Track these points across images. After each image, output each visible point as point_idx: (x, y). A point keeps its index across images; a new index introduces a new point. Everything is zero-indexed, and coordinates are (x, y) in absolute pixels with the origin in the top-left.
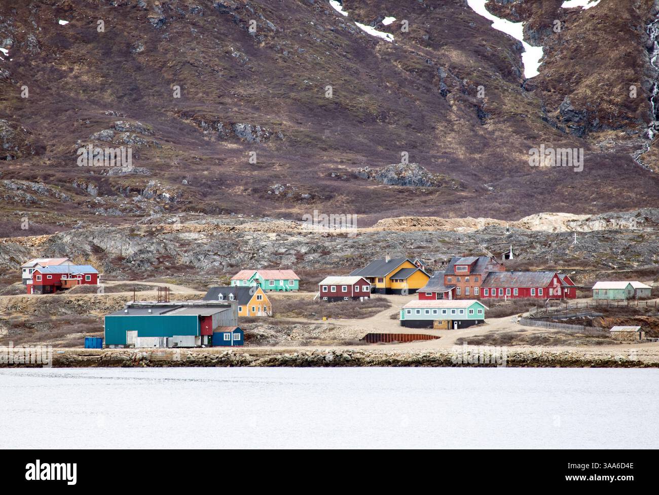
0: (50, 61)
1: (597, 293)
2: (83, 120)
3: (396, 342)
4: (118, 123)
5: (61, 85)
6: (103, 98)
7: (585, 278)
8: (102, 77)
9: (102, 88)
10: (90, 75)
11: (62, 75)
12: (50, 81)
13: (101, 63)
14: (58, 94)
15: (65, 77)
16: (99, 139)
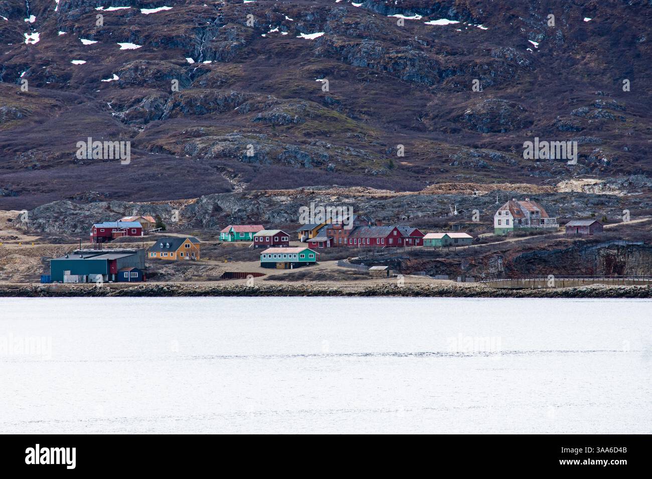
0: (569, 51)
1: (425, 242)
2: (572, 99)
3: (242, 278)
4: (597, 101)
5: (572, 70)
6: (603, 81)
7: (479, 230)
8: (606, 63)
9: (603, 73)
10: (596, 62)
11: (575, 62)
12: (563, 67)
13: (608, 52)
14: (566, 79)
15: (577, 64)
16: (575, 115)
